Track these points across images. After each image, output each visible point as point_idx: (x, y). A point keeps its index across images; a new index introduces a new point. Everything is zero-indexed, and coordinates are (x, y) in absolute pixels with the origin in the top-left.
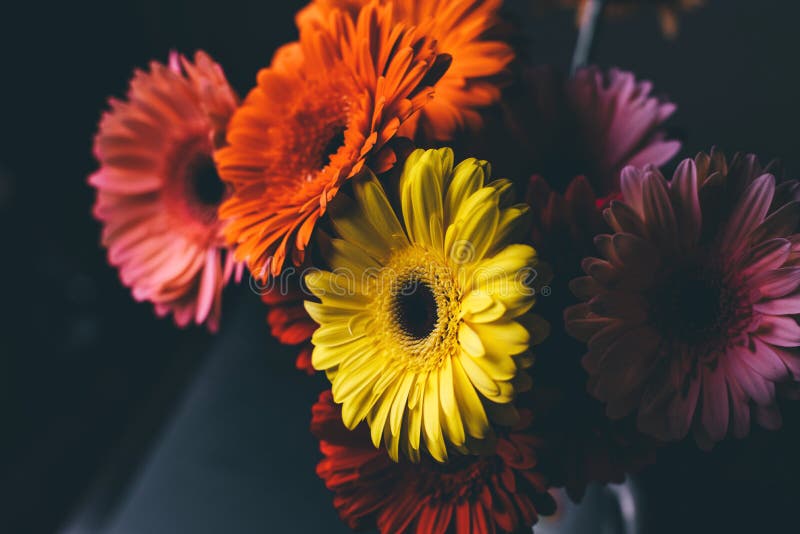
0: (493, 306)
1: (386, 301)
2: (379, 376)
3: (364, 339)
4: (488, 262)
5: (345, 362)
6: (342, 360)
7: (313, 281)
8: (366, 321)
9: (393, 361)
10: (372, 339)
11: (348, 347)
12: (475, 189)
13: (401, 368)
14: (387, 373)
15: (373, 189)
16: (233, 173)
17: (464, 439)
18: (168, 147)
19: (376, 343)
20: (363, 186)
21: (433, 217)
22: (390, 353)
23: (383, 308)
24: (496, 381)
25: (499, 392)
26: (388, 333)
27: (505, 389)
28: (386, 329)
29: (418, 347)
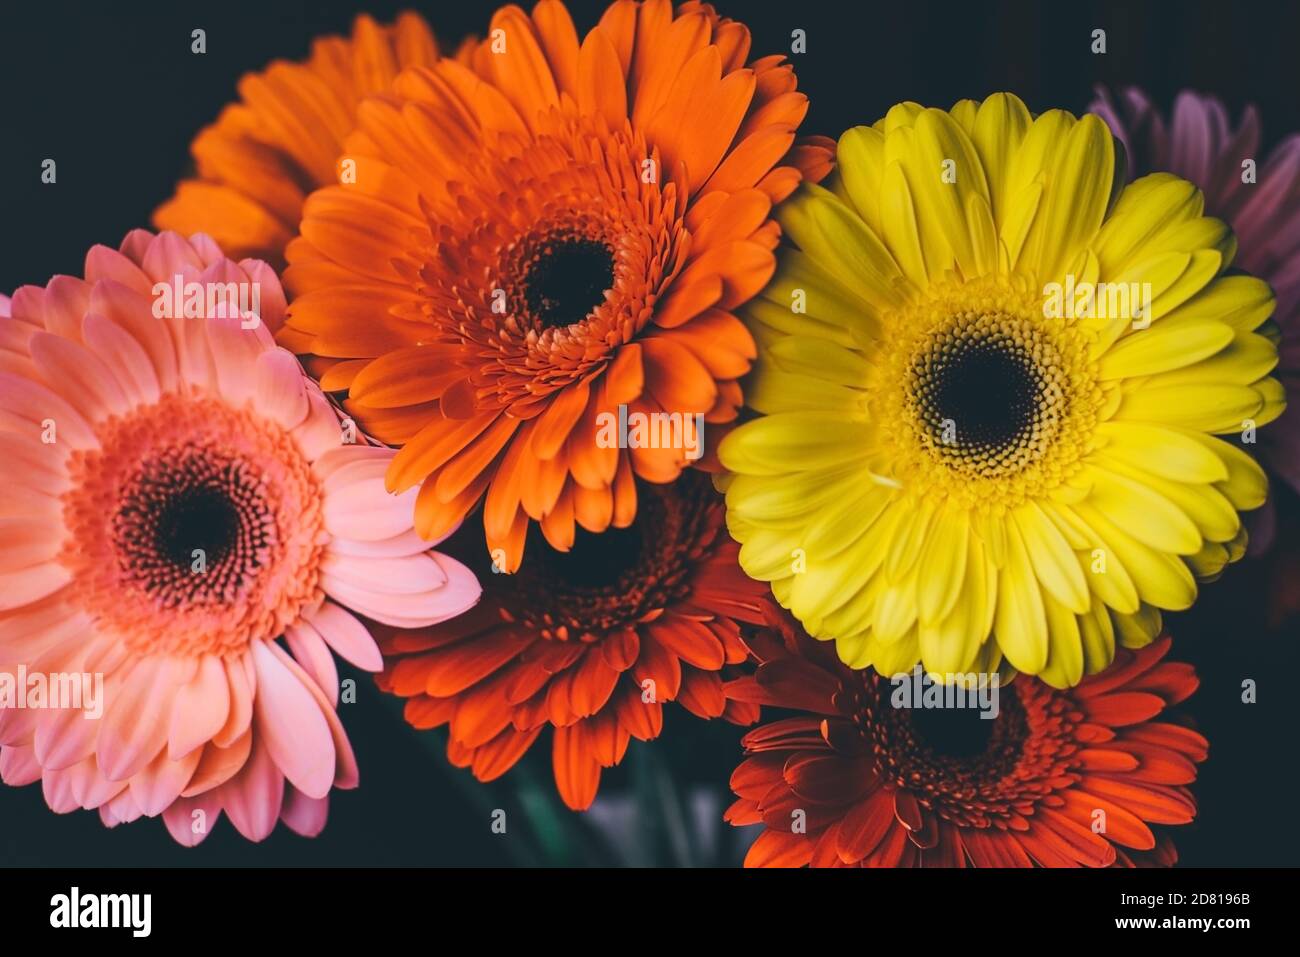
1: (910, 416)
3: (892, 510)
4: (1116, 222)
9: (975, 509)
13: (999, 511)
15: (830, 206)
18: (68, 484)
20: (803, 211)
22: (963, 501)
23: (907, 431)
24: (1251, 386)
25: (1262, 403)
26: (940, 468)
27: (1271, 391)
28: (934, 463)
29: (1021, 454)
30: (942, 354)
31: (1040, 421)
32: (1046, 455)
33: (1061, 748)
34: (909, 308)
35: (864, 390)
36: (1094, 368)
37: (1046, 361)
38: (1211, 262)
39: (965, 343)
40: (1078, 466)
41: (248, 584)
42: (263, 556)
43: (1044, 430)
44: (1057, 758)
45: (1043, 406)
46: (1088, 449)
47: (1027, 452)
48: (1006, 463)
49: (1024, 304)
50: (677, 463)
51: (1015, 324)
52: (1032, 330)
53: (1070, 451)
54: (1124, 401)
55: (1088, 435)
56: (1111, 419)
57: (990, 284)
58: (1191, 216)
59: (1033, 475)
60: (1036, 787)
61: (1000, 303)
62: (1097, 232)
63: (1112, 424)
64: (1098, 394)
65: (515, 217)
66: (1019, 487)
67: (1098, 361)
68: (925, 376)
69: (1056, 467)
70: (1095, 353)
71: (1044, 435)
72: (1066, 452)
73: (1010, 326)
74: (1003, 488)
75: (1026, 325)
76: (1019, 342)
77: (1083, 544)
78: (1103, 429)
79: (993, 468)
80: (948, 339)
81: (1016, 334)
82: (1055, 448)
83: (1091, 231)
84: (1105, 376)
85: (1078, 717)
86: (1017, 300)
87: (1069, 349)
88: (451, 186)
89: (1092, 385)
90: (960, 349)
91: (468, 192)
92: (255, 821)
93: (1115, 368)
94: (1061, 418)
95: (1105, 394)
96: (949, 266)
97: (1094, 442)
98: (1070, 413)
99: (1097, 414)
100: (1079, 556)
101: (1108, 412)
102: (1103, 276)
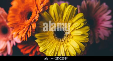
0: (80, 24)
1: (52, 34)
2: (56, 48)
4: (74, 18)
5: (48, 48)
7: (36, 35)
8: (49, 39)
9: (57, 44)
10: (51, 42)
12: (67, 6)
13: (59, 45)
15: (46, 13)
16: (11, 25)
17: (81, 52)
19: (52, 43)
20: (43, 14)
21: (60, 14)
22: (56, 43)
23: (52, 36)
24: (85, 38)
25: (86, 40)
26: (54, 40)
27: (87, 39)
28: (54, 39)
29: (62, 40)
32: (65, 40)
38: (83, 24)
43: (65, 38)
45: (65, 36)
53: (67, 41)
54: (73, 37)
58: (82, 18)
59: (63, 42)
66: (61, 43)
69: (65, 42)
70: (71, 31)
74: (60, 43)
77: (66, 50)
78: (70, 39)
79: (60, 41)
89: (70, 34)
93: (72, 33)
95: (71, 36)
96: (58, 21)
97: (69, 40)
98: (67, 37)
99: (70, 37)
100: (65, 51)
101: (71, 37)
102: (72, 24)
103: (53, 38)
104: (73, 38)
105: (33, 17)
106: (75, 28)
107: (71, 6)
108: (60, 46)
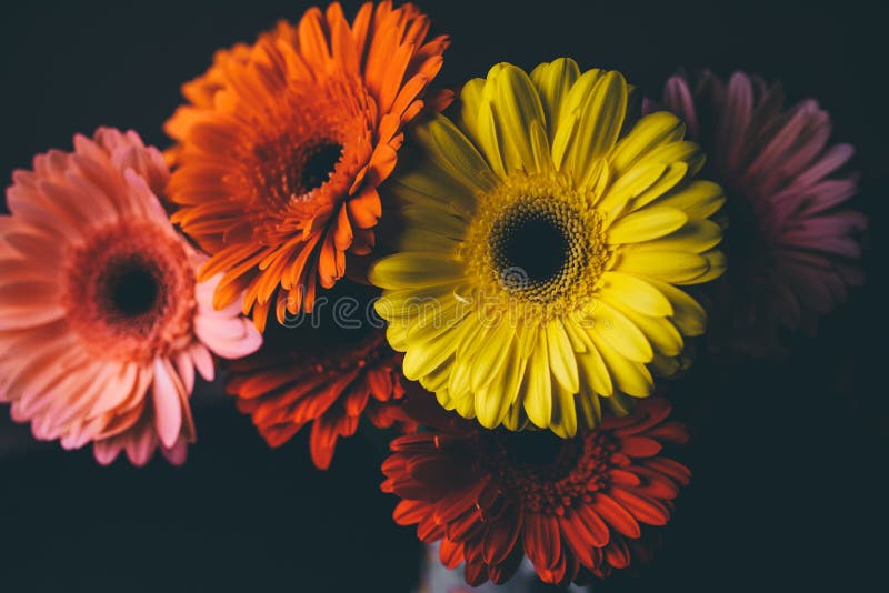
0: (668, 170)
1: (487, 259)
3: (470, 316)
4: (625, 142)
6: (456, 347)
9: (522, 320)
10: (483, 312)
11: (454, 332)
12: (573, 79)
13: (537, 323)
14: (523, 334)
15: (443, 125)
18: (68, 263)
19: (489, 312)
20: (427, 129)
21: (533, 123)
22: (515, 314)
23: (485, 269)
24: (701, 254)
25: (708, 267)
26: (502, 294)
27: (715, 259)
28: (499, 289)
29: (554, 288)
30: (511, 221)
31: (568, 268)
32: (569, 289)
33: (600, 466)
34: (494, 193)
35: (462, 241)
36: (603, 236)
37: (574, 230)
38: (680, 170)
39: (526, 215)
40: (587, 298)
41: (156, 326)
42: (166, 310)
43: (570, 273)
44: (594, 472)
45: (571, 258)
46: (594, 288)
47: (557, 287)
48: (543, 293)
49: (564, 193)
50: (333, 278)
51: (557, 205)
52: (568, 209)
53: (583, 288)
54: (620, 260)
55: (596, 279)
56: (612, 270)
57: (545, 179)
58: (675, 139)
59: (560, 301)
60: (578, 488)
61: (549, 191)
62: (612, 147)
63: (611, 273)
64: (605, 253)
65: (301, 129)
66: (550, 308)
67: (606, 232)
68: (499, 234)
69: (573, 298)
70: (605, 226)
71: (568, 277)
72: (580, 289)
73: (554, 206)
74: (539, 308)
75: (563, 207)
76: (559, 216)
77: (582, 349)
78: (607, 276)
79: (536, 295)
80: (515, 212)
81: (557, 211)
82: (574, 286)
83: (608, 147)
84: (611, 242)
85: (613, 448)
86: (560, 190)
87: (590, 224)
88: (268, 110)
89: (601, 247)
90: (523, 219)
91: (275, 113)
92: (140, 455)
93: (616, 238)
94: (580, 267)
95: (609, 254)
96: (519, 166)
97: (599, 284)
98: (586, 264)
99: (603, 266)
100: (578, 356)
101: (610, 265)
102: (615, 177)
103: (493, 284)
104: (626, 266)
105: (356, 162)
106: (632, 201)
107: (598, 76)
108: (540, 327)
